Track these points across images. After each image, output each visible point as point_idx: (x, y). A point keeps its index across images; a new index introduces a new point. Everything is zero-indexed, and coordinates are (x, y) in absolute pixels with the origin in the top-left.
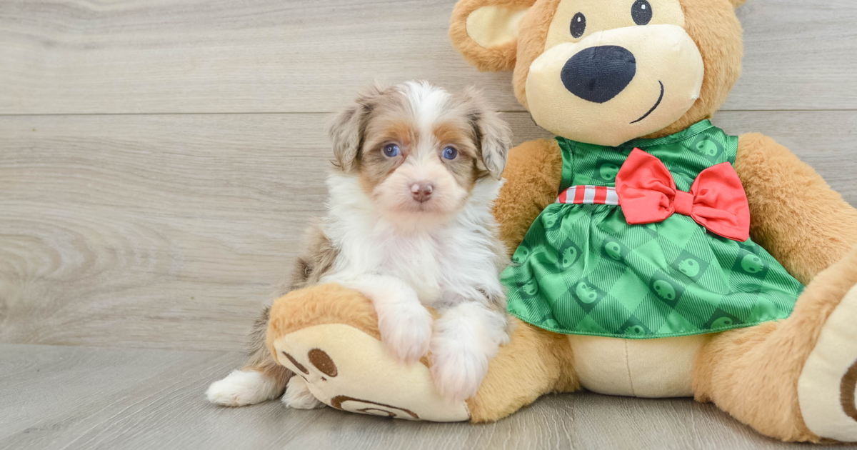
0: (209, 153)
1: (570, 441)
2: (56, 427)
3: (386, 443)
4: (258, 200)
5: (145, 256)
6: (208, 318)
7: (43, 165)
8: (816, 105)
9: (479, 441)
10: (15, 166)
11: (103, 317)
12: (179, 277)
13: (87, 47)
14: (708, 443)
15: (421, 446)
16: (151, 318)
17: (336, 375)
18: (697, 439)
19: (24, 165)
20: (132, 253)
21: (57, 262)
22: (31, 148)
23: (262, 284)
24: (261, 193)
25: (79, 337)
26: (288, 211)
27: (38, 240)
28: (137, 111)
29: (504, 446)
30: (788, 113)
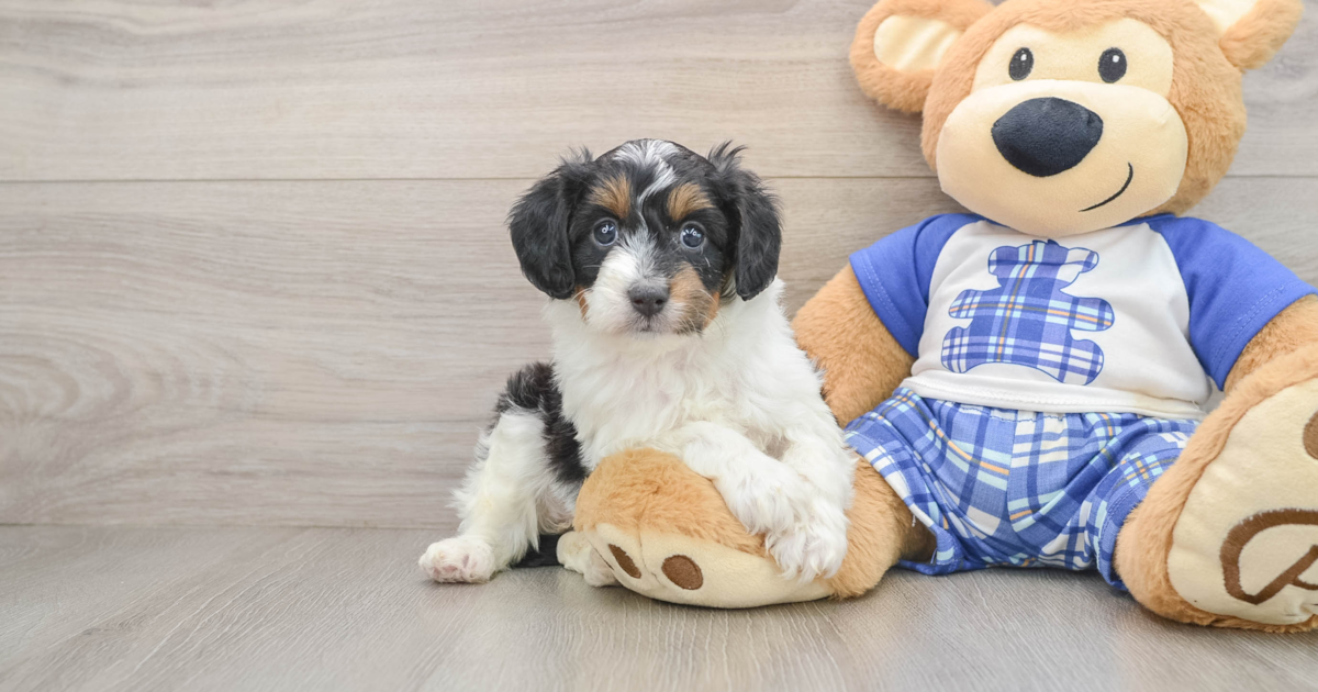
0: (302, 236)
2: (124, 626)
4: (373, 302)
5: (206, 383)
6: (298, 473)
7: (56, 253)
10: (13, 255)
11: (140, 473)
12: (257, 413)
13: (124, 85)
16: (213, 474)
19: (28, 254)
20: (185, 380)
21: (72, 394)
22: (39, 230)
23: (377, 422)
24: (377, 291)
25: (103, 503)
26: (415, 317)
27: (44, 363)
28: (198, 176)
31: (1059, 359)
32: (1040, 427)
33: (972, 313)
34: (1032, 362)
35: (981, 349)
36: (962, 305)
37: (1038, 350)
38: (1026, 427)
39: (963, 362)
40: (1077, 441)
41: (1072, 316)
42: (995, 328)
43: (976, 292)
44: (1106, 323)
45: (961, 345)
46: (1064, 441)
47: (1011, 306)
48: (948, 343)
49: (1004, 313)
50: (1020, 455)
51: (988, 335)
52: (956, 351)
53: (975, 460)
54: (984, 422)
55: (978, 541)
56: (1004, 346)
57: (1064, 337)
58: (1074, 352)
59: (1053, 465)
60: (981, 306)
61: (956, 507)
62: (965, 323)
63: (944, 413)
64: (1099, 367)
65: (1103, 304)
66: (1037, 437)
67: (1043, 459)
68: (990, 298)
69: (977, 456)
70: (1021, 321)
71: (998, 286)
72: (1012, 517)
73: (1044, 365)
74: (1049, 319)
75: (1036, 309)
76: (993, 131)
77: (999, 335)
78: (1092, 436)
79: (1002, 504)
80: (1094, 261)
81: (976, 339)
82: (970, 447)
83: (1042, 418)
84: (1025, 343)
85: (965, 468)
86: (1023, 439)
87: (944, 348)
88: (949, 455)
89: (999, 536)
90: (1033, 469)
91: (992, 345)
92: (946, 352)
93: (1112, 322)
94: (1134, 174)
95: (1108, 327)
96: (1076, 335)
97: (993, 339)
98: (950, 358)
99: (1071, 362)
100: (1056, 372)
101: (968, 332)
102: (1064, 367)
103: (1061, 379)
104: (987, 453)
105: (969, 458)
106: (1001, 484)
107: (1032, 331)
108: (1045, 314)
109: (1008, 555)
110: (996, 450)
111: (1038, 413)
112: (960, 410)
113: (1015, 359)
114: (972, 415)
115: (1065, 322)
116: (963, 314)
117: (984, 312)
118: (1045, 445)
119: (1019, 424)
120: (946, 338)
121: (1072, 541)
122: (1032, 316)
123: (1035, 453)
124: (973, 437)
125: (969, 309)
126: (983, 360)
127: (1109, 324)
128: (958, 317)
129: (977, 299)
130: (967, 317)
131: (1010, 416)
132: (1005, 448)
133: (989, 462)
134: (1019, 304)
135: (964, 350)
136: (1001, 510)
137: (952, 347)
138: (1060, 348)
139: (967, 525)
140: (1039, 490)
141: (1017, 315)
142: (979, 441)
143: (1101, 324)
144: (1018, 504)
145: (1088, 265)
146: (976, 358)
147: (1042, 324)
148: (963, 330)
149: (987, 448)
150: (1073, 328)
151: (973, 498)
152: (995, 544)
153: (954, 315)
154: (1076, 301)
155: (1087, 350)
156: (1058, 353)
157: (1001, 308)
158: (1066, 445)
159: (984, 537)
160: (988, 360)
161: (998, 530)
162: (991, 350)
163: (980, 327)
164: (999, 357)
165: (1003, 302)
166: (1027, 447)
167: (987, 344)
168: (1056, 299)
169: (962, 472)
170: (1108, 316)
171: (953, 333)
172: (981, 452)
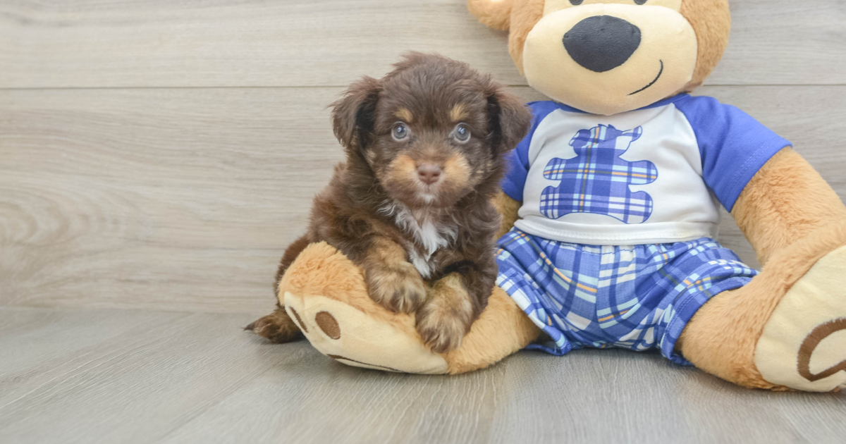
0: (176, 125)
1: (495, 393)
2: (17, 379)
3: (322, 395)
5: (116, 222)
7: (20, 136)
8: (747, 81)
9: (410, 393)
11: (77, 280)
12: (148, 242)
13: (61, 24)
14: (624, 396)
15: (354, 397)
16: (122, 281)
17: (339, 338)
18: (615, 393)
20: (103, 220)
21: (33, 228)
22: (9, 120)
24: (225, 162)
25: (54, 299)
27: (16, 207)
28: (108, 85)
29: (432, 397)
30: (719, 88)
31: (622, 207)
32: (617, 258)
33: (560, 176)
34: (604, 211)
35: (568, 203)
36: (552, 170)
37: (608, 202)
38: (608, 259)
39: (556, 211)
40: (642, 266)
41: (630, 175)
42: (577, 188)
43: (562, 160)
44: (652, 177)
45: (554, 200)
46: (633, 267)
47: (586, 171)
48: (544, 197)
49: (583, 177)
50: (605, 279)
51: (573, 193)
52: (550, 203)
53: (573, 283)
54: (578, 255)
55: (573, 333)
56: (584, 200)
57: (625, 191)
58: (632, 201)
59: (626, 284)
60: (566, 171)
61: (559, 312)
62: (556, 184)
63: (550, 249)
64: (650, 209)
65: (649, 165)
66: (616, 266)
67: (620, 280)
68: (571, 166)
69: (575, 279)
70: (595, 181)
71: (576, 155)
72: (600, 320)
73: (613, 212)
74: (614, 179)
75: (604, 172)
76: (563, 40)
77: (580, 193)
78: (651, 262)
79: (593, 311)
80: (639, 132)
81: (564, 196)
82: (570, 273)
83: (619, 251)
84: (598, 198)
85: (567, 287)
86: (606, 267)
87: (542, 201)
88: (555, 277)
89: (589, 330)
90: (612, 287)
91: (576, 200)
92: (543, 204)
93: (657, 175)
94: (664, 67)
95: (655, 180)
96: (633, 189)
97: (576, 196)
98: (546, 208)
99: (632, 208)
100: (621, 216)
101: (558, 190)
102: (627, 212)
103: (625, 221)
104: (582, 277)
105: (569, 280)
106: (592, 299)
107: (603, 189)
108: (610, 175)
109: (593, 341)
110: (588, 275)
111: (616, 247)
112: (561, 247)
113: (593, 210)
114: (569, 251)
115: (624, 180)
116: (554, 177)
117: (569, 176)
118: (621, 270)
119: (603, 256)
120: (542, 194)
121: (643, 334)
122: (602, 178)
123: (614, 277)
124: (572, 266)
125: (557, 173)
126: (569, 211)
127: (655, 177)
128: (550, 179)
129: (563, 166)
130: (556, 179)
131: (597, 251)
132: (594, 274)
133: (583, 284)
134: (592, 169)
135: (556, 203)
136: (592, 315)
137: (547, 200)
138: (623, 200)
139: (566, 323)
140: (617, 301)
141: (591, 177)
142: (576, 269)
143: (649, 178)
144: (604, 312)
145: (635, 136)
146: (565, 209)
147: (609, 183)
148: (555, 189)
149: (582, 274)
150: (630, 183)
151: (573, 307)
152: (585, 335)
153: (547, 177)
154: (630, 164)
155: (641, 199)
156: (621, 203)
157: (580, 173)
158: (634, 269)
159: (577, 330)
160: (574, 211)
161: (589, 326)
162: (575, 203)
163: (567, 187)
164: (581, 209)
165: (580, 169)
166: (609, 273)
167: (572, 199)
168: (617, 164)
169: (565, 290)
170: (653, 172)
171: (548, 191)
172: (577, 277)
